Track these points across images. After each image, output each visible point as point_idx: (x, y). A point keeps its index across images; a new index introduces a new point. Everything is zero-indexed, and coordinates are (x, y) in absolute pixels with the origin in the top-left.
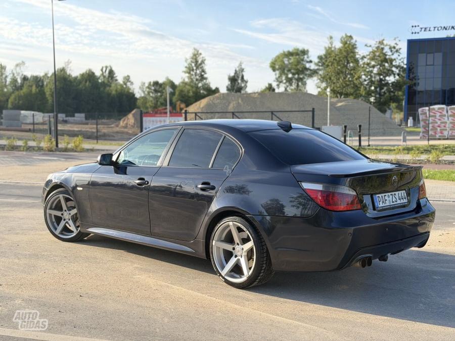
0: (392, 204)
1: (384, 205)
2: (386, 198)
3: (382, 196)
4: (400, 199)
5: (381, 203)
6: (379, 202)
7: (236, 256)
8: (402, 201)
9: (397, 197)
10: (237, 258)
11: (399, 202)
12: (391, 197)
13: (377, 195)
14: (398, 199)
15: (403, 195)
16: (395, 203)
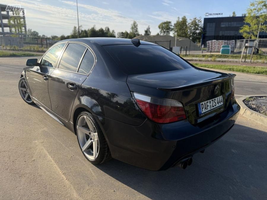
0: (212, 108)
1: (206, 111)
2: (208, 104)
3: (205, 103)
4: (218, 103)
5: (204, 109)
6: (203, 108)
7: (91, 139)
8: (220, 104)
9: (216, 102)
10: (92, 140)
11: (217, 105)
12: (212, 102)
13: (201, 103)
14: (217, 103)
15: (220, 99)
16: (215, 107)
